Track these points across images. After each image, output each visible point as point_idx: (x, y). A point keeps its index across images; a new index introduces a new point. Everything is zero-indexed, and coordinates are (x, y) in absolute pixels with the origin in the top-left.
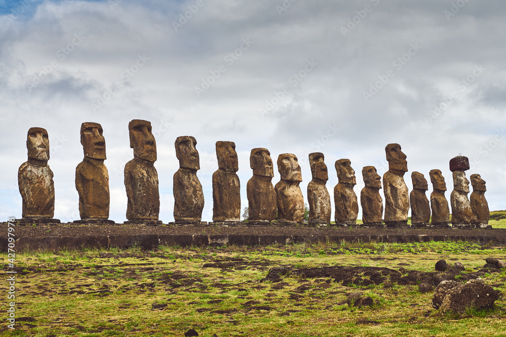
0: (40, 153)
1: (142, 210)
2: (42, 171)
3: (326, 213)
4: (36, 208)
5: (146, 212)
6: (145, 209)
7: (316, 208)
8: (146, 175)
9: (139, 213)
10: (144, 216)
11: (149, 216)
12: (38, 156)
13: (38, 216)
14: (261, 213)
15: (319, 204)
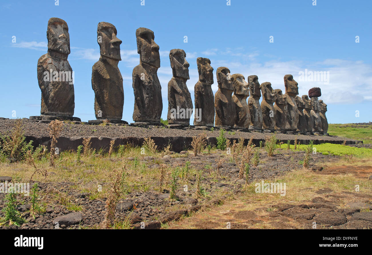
0: (61, 46)
1: (150, 112)
2: (63, 65)
3: (261, 122)
4: (57, 104)
5: (153, 114)
6: (152, 112)
7: (255, 117)
8: (152, 80)
9: (146, 115)
10: (150, 118)
11: (155, 118)
12: (60, 48)
13: (60, 113)
14: (227, 120)
15: (257, 115)
